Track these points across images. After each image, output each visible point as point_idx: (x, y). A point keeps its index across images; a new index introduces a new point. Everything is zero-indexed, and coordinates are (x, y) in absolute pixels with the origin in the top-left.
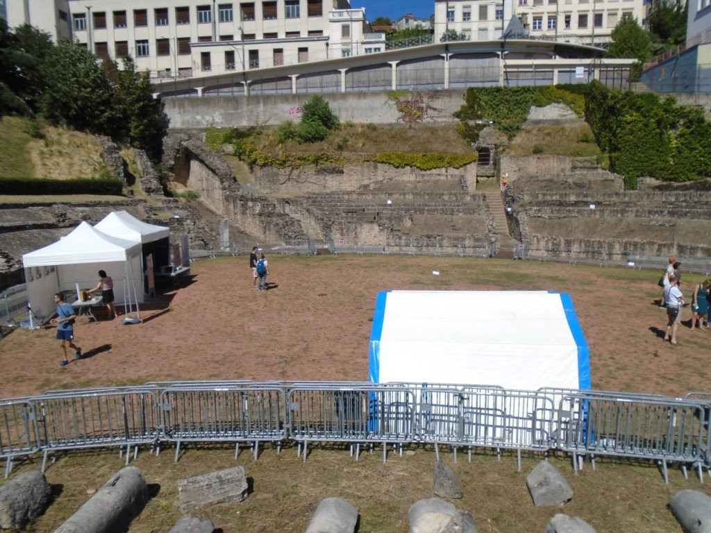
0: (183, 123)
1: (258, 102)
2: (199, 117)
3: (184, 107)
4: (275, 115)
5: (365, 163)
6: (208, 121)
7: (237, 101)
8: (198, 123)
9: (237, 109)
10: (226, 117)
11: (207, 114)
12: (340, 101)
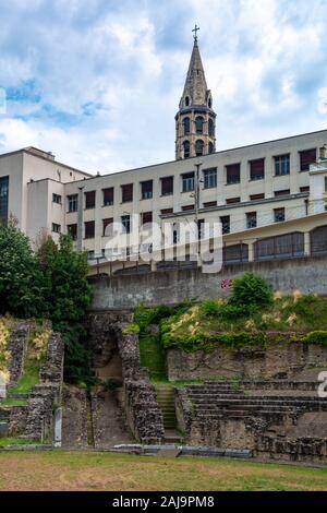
0: (115, 302)
1: (189, 277)
2: (130, 296)
3: (117, 285)
4: (206, 289)
5: (293, 345)
6: (138, 300)
7: (168, 276)
8: (130, 302)
9: (168, 285)
10: (157, 294)
11: (138, 292)
12: (278, 270)
